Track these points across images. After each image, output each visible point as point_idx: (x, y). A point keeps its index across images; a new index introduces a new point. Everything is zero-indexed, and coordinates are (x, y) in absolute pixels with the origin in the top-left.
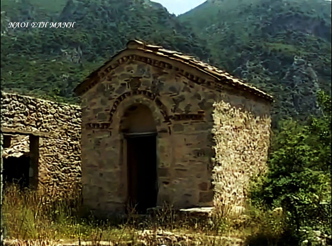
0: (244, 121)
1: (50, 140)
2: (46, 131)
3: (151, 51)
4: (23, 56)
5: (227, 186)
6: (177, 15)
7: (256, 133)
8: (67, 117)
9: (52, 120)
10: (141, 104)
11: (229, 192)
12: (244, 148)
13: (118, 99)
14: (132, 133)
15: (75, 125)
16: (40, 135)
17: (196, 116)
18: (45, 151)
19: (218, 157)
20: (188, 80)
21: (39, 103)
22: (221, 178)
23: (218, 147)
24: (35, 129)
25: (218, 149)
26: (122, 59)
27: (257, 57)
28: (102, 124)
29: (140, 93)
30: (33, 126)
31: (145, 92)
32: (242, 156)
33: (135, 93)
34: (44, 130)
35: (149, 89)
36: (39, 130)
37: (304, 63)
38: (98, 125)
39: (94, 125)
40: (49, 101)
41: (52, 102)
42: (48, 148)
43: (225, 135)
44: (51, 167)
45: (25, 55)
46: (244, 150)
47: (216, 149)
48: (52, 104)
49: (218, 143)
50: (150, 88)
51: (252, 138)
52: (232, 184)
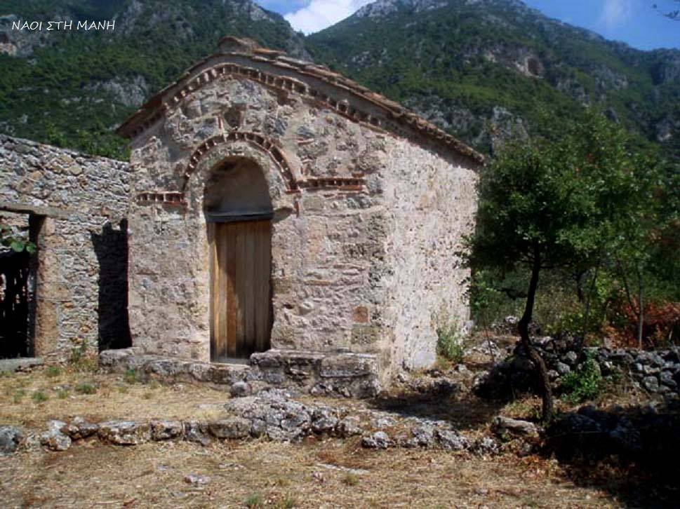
0: (436, 196)
1: (68, 224)
2: (60, 207)
3: (266, 59)
4: (47, 91)
5: (403, 314)
6: (306, 35)
7: (453, 219)
8: (102, 181)
9: (74, 185)
10: (243, 158)
11: (406, 325)
12: (434, 245)
13: (200, 148)
14: (226, 212)
15: (118, 197)
16: (48, 213)
17: (348, 182)
18: (58, 245)
19: (390, 259)
20: (335, 115)
21: (48, 152)
22: (393, 298)
23: (389, 241)
24: (38, 202)
25: (389, 244)
26: (209, 73)
27: (435, 106)
28: (167, 195)
29: (242, 137)
30: (35, 196)
31: (251, 136)
32: (430, 259)
33: (232, 137)
34: (57, 204)
35: (258, 131)
36: (46, 205)
37: (510, 118)
38: (161, 197)
39: (153, 197)
40: (69, 151)
41: (75, 154)
42: (66, 239)
43: (403, 220)
44: (70, 273)
45: (49, 89)
46: (435, 249)
47: (386, 243)
48: (73, 156)
49: (390, 234)
50: (260, 128)
51: (448, 227)
52: (411, 309)
